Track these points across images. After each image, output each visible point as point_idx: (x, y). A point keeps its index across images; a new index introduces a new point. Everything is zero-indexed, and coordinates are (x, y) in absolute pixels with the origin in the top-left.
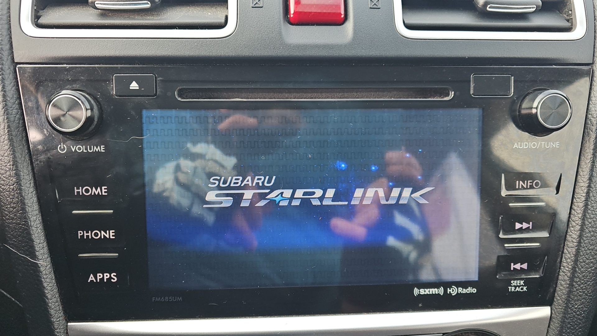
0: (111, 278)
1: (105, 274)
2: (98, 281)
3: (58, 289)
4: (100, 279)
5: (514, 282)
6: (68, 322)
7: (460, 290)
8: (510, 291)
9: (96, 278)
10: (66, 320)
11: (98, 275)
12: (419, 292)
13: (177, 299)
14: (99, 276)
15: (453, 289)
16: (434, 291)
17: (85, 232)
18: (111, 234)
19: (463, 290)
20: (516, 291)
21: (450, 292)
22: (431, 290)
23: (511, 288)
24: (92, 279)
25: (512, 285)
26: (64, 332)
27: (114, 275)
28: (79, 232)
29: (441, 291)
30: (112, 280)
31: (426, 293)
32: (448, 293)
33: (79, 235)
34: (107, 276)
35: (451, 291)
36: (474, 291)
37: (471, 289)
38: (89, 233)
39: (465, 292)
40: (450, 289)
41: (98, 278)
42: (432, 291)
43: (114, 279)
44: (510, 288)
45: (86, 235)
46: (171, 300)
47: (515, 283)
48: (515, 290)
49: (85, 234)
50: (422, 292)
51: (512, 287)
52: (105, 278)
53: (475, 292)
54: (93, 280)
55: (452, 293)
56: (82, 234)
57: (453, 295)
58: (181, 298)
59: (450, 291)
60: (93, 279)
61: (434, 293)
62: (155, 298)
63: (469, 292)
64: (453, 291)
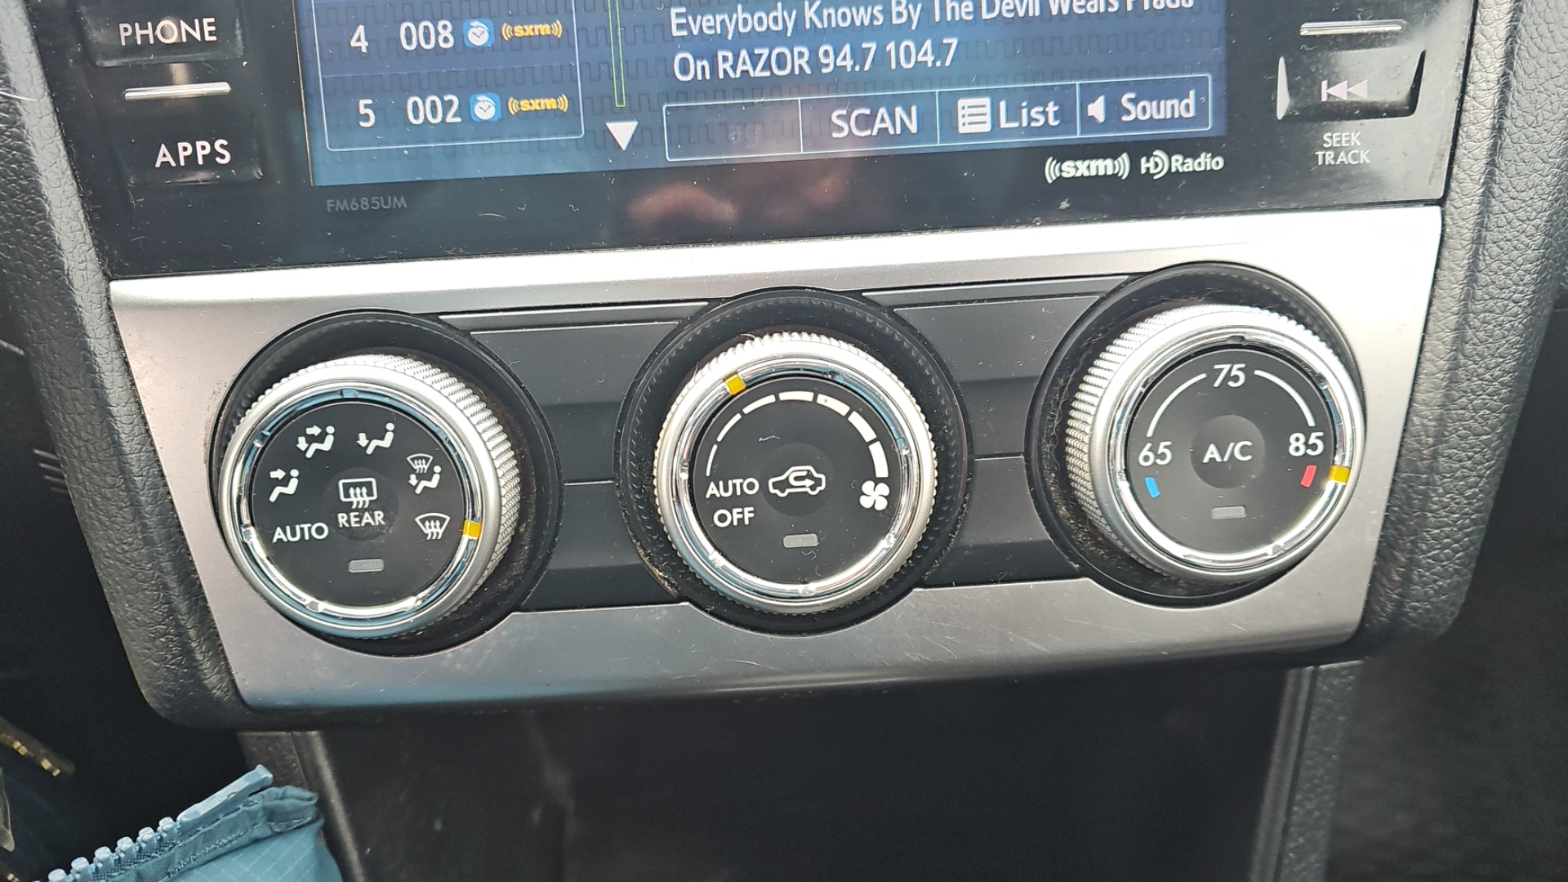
0: (214, 153)
1: (199, 144)
2: (182, 163)
3: (79, 188)
4: (185, 157)
5: (1331, 137)
6: (110, 280)
7: (1178, 163)
8: (1320, 163)
9: (176, 157)
10: (105, 274)
11: (181, 145)
12: (1061, 171)
13: (392, 200)
14: (184, 149)
15: (1157, 159)
16: (1101, 167)
17: (137, 25)
18: (207, 29)
19: (1183, 164)
20: (1338, 163)
21: (1148, 169)
22: (1094, 163)
23: (1324, 155)
24: (165, 159)
25: (1325, 145)
26: (101, 304)
27: (222, 146)
28: (122, 26)
29: (1121, 166)
30: (218, 160)
31: (1079, 174)
32: (1143, 171)
33: (123, 34)
34: (203, 148)
35: (1151, 165)
36: (1217, 163)
37: (1208, 160)
38: (147, 28)
39: (1191, 169)
40: (1148, 161)
41: (182, 154)
42: (1097, 167)
43: (223, 157)
44: (1320, 153)
45: (142, 36)
46: (375, 205)
47: (1335, 139)
48: (1335, 158)
49: (139, 32)
50: (1070, 169)
51: (1327, 153)
52: (200, 153)
53: (1221, 165)
54: (168, 162)
55: (1152, 171)
56: (129, 33)
57: (1156, 177)
58: (402, 199)
59: (1148, 165)
60: (169, 158)
61: (1101, 173)
62: (334, 203)
63: (1202, 168)
64: (1158, 164)
